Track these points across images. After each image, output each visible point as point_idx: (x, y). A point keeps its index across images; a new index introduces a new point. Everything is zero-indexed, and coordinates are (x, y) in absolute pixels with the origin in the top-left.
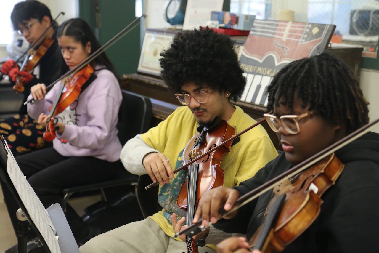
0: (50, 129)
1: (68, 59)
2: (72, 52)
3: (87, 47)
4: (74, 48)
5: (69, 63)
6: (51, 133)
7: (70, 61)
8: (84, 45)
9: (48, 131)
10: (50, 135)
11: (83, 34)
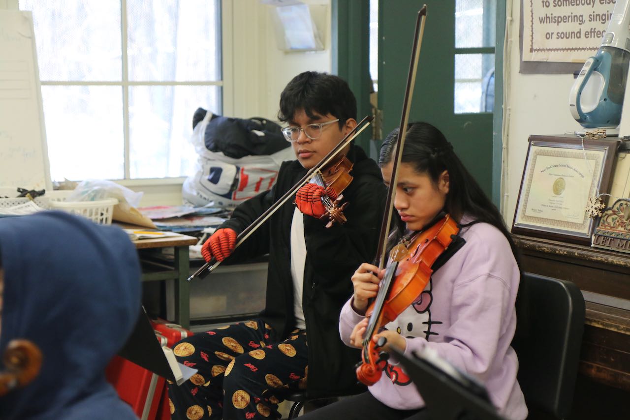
0: (370, 357)
1: (403, 209)
2: (411, 195)
3: (442, 182)
4: (415, 187)
5: (406, 216)
6: (373, 368)
7: (407, 212)
8: (435, 178)
9: (367, 361)
10: (370, 371)
11: (433, 156)
